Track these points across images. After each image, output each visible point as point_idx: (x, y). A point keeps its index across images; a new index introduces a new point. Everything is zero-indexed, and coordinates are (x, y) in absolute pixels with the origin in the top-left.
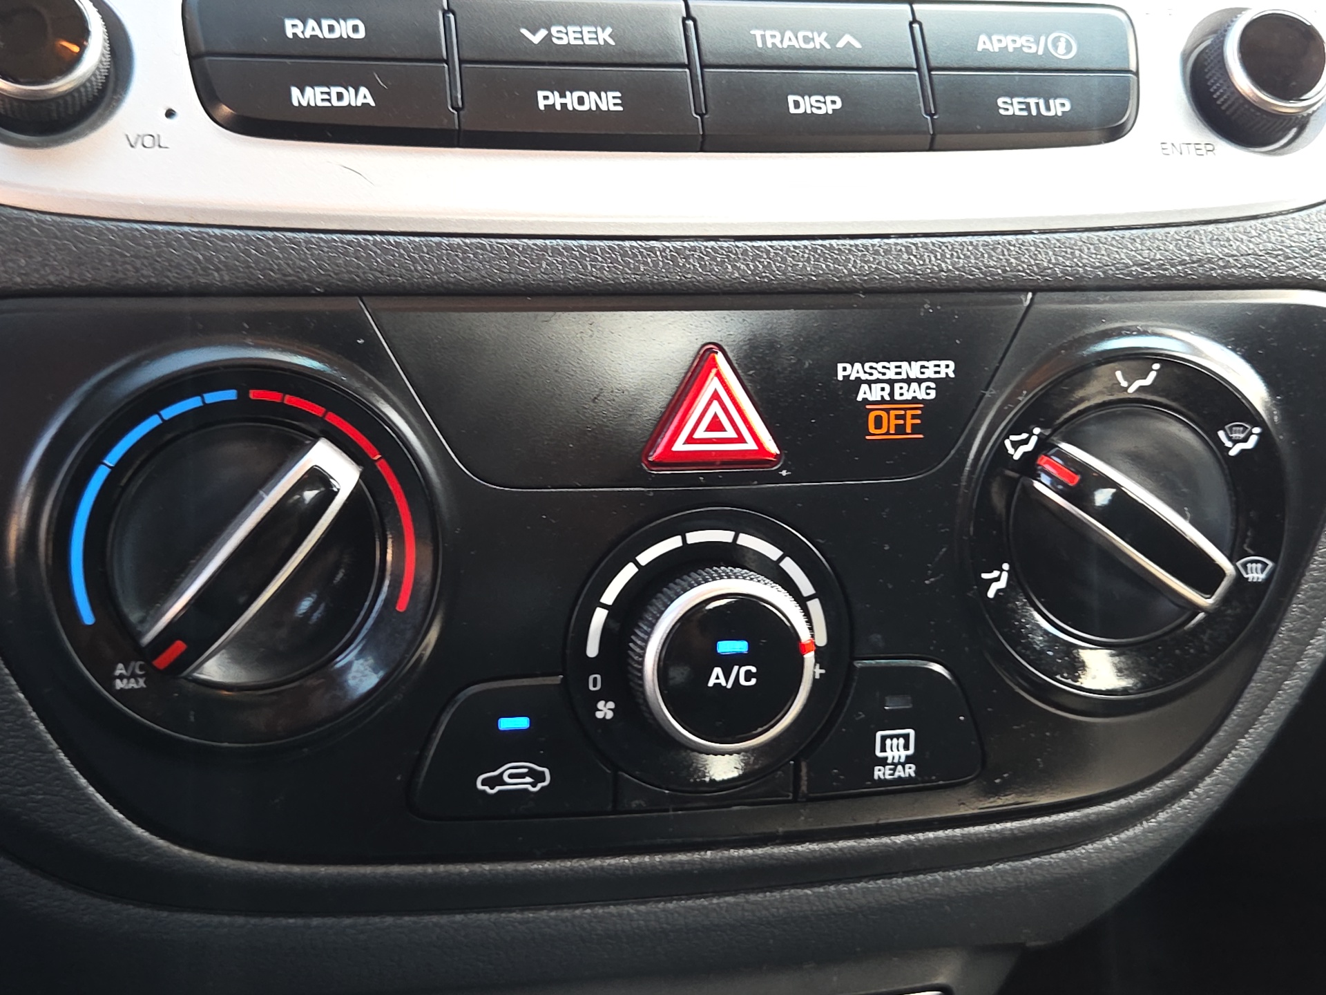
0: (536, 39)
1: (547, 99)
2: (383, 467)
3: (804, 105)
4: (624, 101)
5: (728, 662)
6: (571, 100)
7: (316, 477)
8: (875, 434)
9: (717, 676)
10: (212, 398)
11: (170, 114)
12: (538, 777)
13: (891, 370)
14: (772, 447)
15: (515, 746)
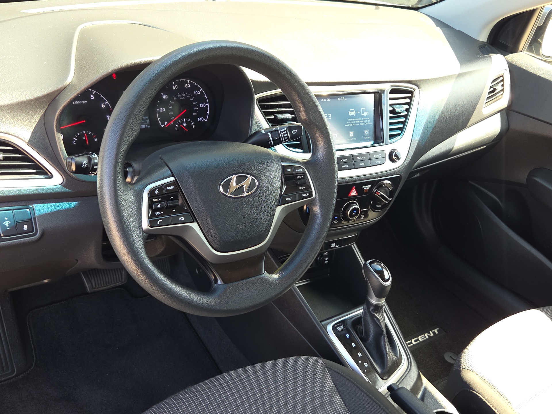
0: (342, 160)
1: (343, 166)
3: (361, 164)
4: (348, 166)
5: (354, 213)
6: (345, 166)
8: (365, 192)
12: (337, 222)
13: (366, 186)
14: (356, 194)
15: (336, 219)
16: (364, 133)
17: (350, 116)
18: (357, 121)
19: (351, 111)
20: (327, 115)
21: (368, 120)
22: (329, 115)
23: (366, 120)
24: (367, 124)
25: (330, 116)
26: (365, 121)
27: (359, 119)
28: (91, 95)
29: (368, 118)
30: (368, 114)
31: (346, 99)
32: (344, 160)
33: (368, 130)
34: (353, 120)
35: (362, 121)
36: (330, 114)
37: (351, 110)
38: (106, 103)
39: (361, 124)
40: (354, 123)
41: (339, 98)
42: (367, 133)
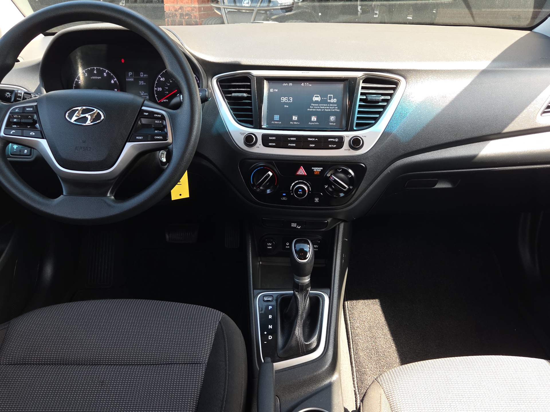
0: (289, 139)
1: (289, 145)
2: (274, 174)
3: (311, 145)
4: (296, 145)
5: (300, 191)
6: (291, 145)
7: (269, 174)
8: (315, 174)
9: (299, 193)
10: (261, 168)
11: (260, 145)
12: (286, 199)
13: (317, 168)
14: (306, 174)
15: (284, 196)
16: (329, 118)
17: (314, 101)
18: (322, 106)
19: (316, 97)
20: (287, 98)
21: (335, 107)
22: (290, 98)
23: (332, 106)
24: (334, 110)
25: (291, 100)
26: (332, 108)
27: (325, 105)
28: (104, 73)
29: (336, 105)
30: (336, 101)
31: (310, 85)
32: (292, 139)
33: (335, 117)
34: (317, 105)
35: (328, 108)
36: (292, 98)
37: (315, 95)
38: (115, 80)
39: (325, 110)
40: (318, 109)
41: (303, 83)
42: (333, 119)
